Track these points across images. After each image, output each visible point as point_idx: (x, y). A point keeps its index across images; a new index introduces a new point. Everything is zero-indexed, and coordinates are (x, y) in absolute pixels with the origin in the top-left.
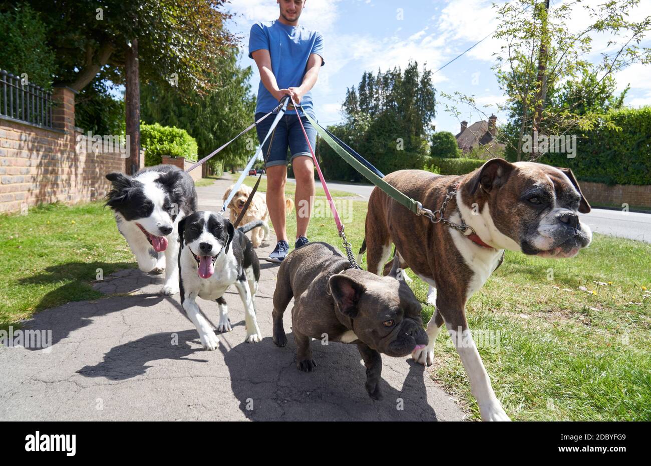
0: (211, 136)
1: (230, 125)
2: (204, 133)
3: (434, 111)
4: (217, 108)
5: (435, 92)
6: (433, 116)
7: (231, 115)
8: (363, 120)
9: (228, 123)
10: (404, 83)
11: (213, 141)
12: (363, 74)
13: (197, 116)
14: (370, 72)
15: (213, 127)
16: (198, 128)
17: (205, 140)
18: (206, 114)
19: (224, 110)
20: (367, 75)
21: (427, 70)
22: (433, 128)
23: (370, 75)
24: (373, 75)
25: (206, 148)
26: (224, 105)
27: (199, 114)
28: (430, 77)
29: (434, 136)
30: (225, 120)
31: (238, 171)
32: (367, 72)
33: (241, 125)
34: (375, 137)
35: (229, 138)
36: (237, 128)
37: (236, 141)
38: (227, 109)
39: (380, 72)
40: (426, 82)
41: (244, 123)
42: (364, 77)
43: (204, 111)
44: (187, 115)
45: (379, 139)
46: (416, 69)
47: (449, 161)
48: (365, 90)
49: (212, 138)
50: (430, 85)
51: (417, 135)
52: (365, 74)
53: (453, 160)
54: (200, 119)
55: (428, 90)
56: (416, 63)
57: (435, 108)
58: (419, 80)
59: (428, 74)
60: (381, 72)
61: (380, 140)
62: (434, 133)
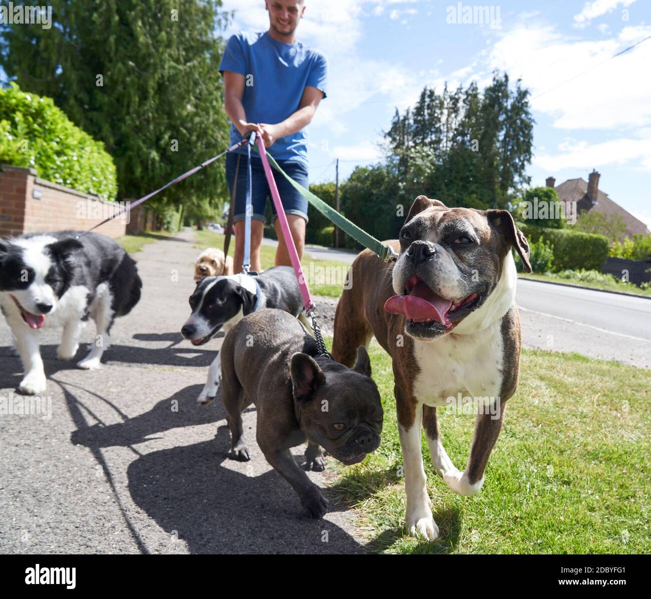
0: (154, 155)
1: (194, 138)
2: (140, 149)
3: (530, 153)
4: (170, 103)
5: (533, 124)
6: (529, 161)
7: (197, 119)
8: (423, 158)
9: (191, 135)
10: (485, 107)
11: (157, 165)
12: (422, 90)
13: (128, 113)
14: (432, 88)
15: (159, 139)
16: (128, 137)
17: (142, 162)
18: (145, 112)
19: (184, 108)
20: (428, 93)
21: (523, 89)
22: (528, 180)
23: (432, 93)
24: (437, 93)
25: (142, 178)
26: (184, 98)
27: (131, 110)
28: (526, 100)
29: (527, 192)
30: (186, 128)
31: (207, 226)
32: (428, 88)
33: (216, 140)
34: (443, 187)
35: (190, 163)
36: (208, 145)
37: (204, 171)
38: (189, 108)
39: (446, 89)
40: (520, 106)
41: (223, 138)
42: (423, 96)
43: (141, 104)
44: (106, 108)
45: (448, 190)
46: (506, 86)
47: (551, 232)
48: (423, 115)
49: (157, 158)
50: (527, 113)
51: (504, 188)
52: (425, 90)
53: (555, 231)
54: (132, 119)
55: (522, 121)
56: (506, 77)
57: (532, 149)
58: (508, 104)
59: (523, 94)
60: (448, 89)
61: (451, 193)
62: (528, 189)
